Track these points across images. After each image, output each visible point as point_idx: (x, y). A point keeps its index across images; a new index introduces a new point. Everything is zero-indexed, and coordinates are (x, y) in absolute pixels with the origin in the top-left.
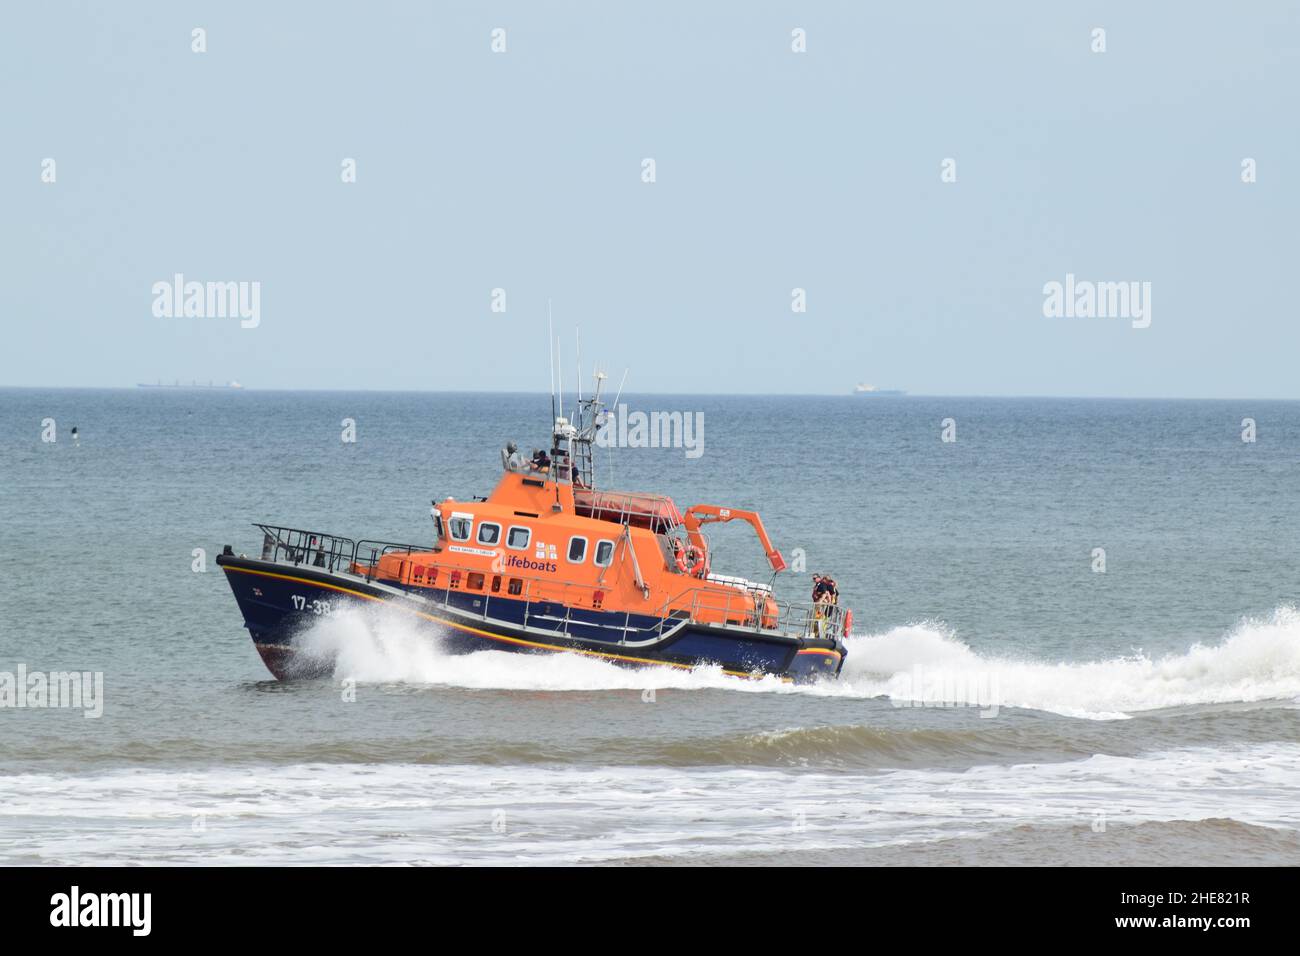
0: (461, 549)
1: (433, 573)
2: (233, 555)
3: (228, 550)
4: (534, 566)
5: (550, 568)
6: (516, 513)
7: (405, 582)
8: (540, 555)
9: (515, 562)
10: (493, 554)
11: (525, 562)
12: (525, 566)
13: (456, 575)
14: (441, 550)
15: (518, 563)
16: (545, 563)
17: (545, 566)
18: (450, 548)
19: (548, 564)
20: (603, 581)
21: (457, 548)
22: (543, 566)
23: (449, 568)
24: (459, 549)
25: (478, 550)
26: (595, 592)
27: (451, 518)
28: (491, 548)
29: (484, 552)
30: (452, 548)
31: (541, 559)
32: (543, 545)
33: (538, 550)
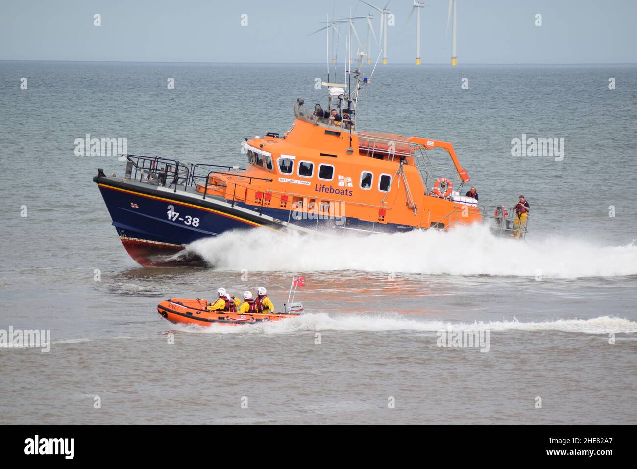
0: (287, 180)
1: (269, 196)
2: (105, 176)
3: (101, 172)
4: (337, 192)
5: (348, 193)
6: (322, 154)
7: (248, 203)
8: (341, 184)
9: (324, 189)
10: (309, 184)
11: (331, 189)
12: (331, 193)
13: (284, 198)
14: (271, 180)
15: (326, 190)
16: (345, 190)
17: (345, 192)
18: (279, 180)
19: (347, 191)
20: (385, 202)
21: (284, 179)
22: (344, 192)
23: (279, 194)
24: (285, 180)
25: (299, 181)
26: (380, 210)
27: (279, 158)
28: (308, 180)
29: (303, 183)
30: (281, 180)
31: (341, 187)
32: (343, 177)
33: (339, 180)
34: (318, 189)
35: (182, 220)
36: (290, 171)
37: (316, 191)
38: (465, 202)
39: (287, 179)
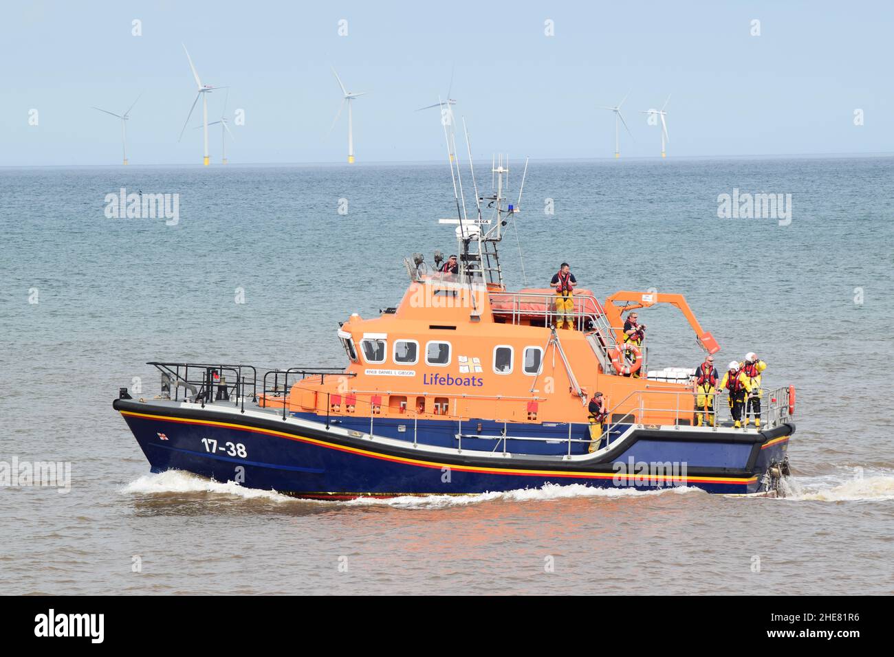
1: (351, 400)
2: (129, 398)
3: (123, 393)
4: (459, 382)
5: (476, 382)
6: (432, 327)
9: (438, 380)
10: (413, 374)
11: (448, 378)
12: (448, 384)
13: (376, 401)
14: (355, 375)
15: (440, 381)
16: (471, 378)
17: (471, 381)
18: (366, 373)
19: (473, 379)
20: (535, 391)
21: (372, 370)
22: (469, 382)
23: (368, 394)
24: (376, 372)
25: (397, 371)
26: (529, 404)
27: (363, 340)
28: (410, 368)
29: (403, 373)
30: (367, 372)
31: (465, 374)
32: (465, 359)
33: (460, 364)
34: (428, 380)
35: (224, 449)
36: (380, 357)
37: (425, 383)
38: (666, 378)
39: (378, 371)
